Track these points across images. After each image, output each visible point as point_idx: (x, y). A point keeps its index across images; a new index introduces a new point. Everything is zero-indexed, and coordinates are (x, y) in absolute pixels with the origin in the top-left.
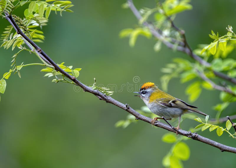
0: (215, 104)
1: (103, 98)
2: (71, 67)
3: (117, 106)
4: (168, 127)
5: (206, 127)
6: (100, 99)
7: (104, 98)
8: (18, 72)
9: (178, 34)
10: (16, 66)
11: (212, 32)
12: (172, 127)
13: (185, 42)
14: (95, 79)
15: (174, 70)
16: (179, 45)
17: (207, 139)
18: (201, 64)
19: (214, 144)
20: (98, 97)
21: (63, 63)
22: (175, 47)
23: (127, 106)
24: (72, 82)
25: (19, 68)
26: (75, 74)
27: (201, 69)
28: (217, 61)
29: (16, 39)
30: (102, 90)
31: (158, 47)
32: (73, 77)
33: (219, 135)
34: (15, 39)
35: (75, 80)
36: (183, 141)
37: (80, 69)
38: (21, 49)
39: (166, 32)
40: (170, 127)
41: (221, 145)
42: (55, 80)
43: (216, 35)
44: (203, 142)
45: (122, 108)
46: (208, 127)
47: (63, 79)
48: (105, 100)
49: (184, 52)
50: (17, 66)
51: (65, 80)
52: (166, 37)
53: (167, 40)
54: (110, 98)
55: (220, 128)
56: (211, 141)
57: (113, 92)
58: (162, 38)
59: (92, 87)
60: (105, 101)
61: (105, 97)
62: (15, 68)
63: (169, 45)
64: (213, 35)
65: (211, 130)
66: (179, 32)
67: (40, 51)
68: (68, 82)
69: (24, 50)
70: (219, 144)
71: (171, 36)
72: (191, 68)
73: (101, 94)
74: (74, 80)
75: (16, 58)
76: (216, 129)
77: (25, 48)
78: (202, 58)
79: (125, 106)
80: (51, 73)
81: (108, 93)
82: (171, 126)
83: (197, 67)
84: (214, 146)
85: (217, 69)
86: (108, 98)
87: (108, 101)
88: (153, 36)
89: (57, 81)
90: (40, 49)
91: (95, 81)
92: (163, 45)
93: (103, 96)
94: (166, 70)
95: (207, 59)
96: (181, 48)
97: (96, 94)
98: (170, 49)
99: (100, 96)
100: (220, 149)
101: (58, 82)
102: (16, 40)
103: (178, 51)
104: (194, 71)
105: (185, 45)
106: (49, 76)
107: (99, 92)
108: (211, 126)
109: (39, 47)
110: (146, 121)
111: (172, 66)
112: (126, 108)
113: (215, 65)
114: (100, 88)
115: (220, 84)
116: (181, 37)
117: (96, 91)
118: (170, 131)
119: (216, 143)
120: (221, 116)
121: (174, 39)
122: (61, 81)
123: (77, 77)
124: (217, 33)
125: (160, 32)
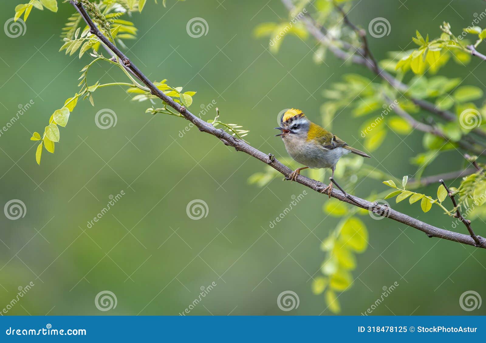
0: (415, 155)
1: (230, 143)
2: (180, 89)
3: (254, 156)
4: (340, 194)
5: (402, 196)
6: (226, 144)
7: (232, 143)
8: (89, 96)
9: (354, 35)
10: (86, 86)
11: (417, 33)
12: (347, 195)
13: (366, 49)
14: (217, 109)
15: (344, 94)
16: (357, 53)
17: (405, 215)
18: (391, 86)
19: (417, 224)
20: (223, 141)
21: (165, 80)
22: (349, 57)
23: (270, 157)
24: (179, 114)
25: (93, 89)
26: (186, 101)
27: (391, 94)
28: (419, 81)
29: (86, 38)
30: (230, 128)
31: (319, 56)
32: (182, 108)
33: (424, 211)
34: (84, 39)
35: (185, 112)
36: (357, 215)
37: (194, 93)
38: (95, 58)
39: (334, 32)
40: (343, 195)
41: (428, 226)
42: (151, 109)
43: (425, 39)
44: (398, 221)
45: (262, 160)
46: (407, 196)
47: (164, 109)
48: (234, 145)
49: (364, 65)
50: (88, 87)
51: (167, 110)
52: (334, 39)
53: (336, 46)
54: (242, 143)
55: (427, 198)
56: (411, 219)
57: (247, 131)
58: (327, 41)
59: (212, 123)
60: (234, 148)
61: (235, 142)
62: (84, 89)
63: (339, 53)
64: (418, 39)
65: (412, 201)
66: (356, 33)
67: (128, 63)
68: (173, 114)
69: (100, 59)
70: (425, 224)
71: (343, 38)
72: (375, 93)
73: (227, 135)
74: (183, 112)
75: (87, 72)
76: (421, 200)
77: (101, 57)
78: (394, 74)
79: (268, 158)
80: (144, 96)
81: (239, 133)
82: (344, 193)
83: (384, 90)
84: (415, 228)
85: (418, 95)
86: (239, 143)
87: (239, 148)
88: (312, 37)
89: (154, 112)
90: (128, 59)
91: (218, 112)
92: (329, 53)
93: (231, 139)
94: (332, 94)
95: (401, 77)
96: (358, 59)
97: (220, 136)
98: (341, 59)
99: (226, 139)
100: (427, 232)
101: (156, 113)
102: (86, 41)
103: (354, 64)
104: (379, 97)
105: (367, 53)
106: (141, 100)
107: (224, 132)
108: (413, 194)
109: (126, 57)
110: (303, 184)
111: (341, 87)
112: (269, 161)
113: (416, 88)
114: (225, 125)
115: (425, 122)
116: (360, 41)
117: (219, 130)
118: (342, 200)
119: (420, 223)
120: (424, 175)
121: (347, 44)
122: (161, 112)
123: (188, 106)
124: (426, 35)
125: (324, 31)
